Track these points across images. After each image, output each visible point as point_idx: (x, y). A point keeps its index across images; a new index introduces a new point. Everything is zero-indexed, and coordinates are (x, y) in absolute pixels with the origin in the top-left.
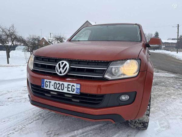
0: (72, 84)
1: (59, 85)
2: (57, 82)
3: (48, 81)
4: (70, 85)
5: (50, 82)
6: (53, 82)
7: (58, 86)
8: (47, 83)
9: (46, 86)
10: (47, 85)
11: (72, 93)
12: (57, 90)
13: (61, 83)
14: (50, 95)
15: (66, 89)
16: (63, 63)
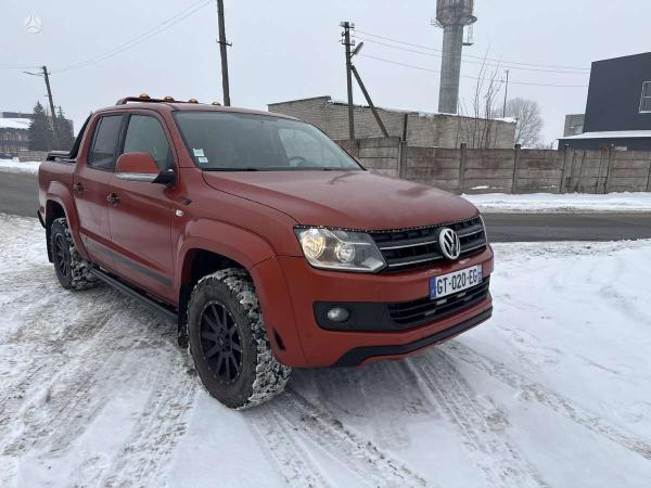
0: (472, 268)
1: (459, 278)
2: (456, 274)
3: (442, 277)
4: (472, 271)
5: (445, 279)
6: (450, 276)
7: (458, 281)
8: (441, 284)
9: (440, 290)
10: (441, 288)
11: (474, 284)
12: (457, 290)
13: (461, 272)
14: (433, 311)
15: (467, 281)
16: (450, 233)
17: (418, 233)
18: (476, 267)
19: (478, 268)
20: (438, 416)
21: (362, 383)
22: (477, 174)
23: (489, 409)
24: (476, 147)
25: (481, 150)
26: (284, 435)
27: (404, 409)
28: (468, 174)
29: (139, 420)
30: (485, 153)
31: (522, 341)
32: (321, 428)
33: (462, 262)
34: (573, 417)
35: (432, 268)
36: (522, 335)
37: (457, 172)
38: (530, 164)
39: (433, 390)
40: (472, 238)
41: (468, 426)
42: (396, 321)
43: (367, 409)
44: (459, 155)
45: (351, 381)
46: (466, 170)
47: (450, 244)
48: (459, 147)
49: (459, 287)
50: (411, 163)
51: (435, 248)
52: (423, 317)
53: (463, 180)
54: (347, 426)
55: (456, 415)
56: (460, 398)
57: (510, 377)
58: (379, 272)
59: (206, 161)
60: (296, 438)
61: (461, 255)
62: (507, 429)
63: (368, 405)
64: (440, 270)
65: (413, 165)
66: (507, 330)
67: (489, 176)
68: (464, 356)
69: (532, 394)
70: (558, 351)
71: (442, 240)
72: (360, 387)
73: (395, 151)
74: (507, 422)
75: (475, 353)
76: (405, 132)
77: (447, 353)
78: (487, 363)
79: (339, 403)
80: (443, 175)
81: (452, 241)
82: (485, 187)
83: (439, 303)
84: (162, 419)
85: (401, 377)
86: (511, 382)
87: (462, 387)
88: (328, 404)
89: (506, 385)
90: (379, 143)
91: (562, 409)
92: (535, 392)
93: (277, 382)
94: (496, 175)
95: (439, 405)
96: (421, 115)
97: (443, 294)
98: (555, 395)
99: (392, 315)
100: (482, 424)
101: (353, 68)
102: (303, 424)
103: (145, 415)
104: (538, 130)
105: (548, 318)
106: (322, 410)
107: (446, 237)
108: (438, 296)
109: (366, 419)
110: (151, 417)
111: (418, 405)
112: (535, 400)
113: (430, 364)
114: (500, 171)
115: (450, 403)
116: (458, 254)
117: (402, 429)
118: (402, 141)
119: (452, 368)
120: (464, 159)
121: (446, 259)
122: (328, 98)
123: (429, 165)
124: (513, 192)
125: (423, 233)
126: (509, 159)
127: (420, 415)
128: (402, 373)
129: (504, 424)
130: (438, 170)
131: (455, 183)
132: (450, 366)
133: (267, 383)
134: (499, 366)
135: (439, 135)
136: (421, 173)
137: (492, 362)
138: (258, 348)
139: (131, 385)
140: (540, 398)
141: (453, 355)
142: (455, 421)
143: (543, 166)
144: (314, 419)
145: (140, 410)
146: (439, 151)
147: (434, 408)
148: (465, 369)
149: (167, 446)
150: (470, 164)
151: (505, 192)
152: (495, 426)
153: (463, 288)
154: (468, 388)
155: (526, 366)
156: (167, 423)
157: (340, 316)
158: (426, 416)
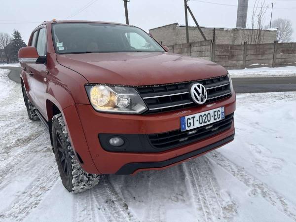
0: (217, 110)
1: (205, 116)
2: (202, 114)
3: (190, 117)
4: (216, 111)
5: (193, 118)
6: (197, 116)
7: (204, 118)
8: (189, 121)
9: (189, 125)
10: (190, 123)
11: (218, 120)
12: (203, 124)
13: (206, 113)
14: (186, 139)
15: (212, 119)
16: (199, 86)
17: (176, 87)
18: (220, 109)
19: (222, 110)
20: (190, 205)
21: (151, 178)
22: (253, 57)
23: (227, 200)
24: (252, 43)
25: (255, 45)
26: (91, 213)
27: (170, 198)
28: (248, 58)
29: (19, 196)
30: (258, 46)
31: (260, 152)
32: (115, 209)
33: (209, 106)
34: (285, 210)
35: (184, 110)
36: (260, 148)
37: (242, 57)
38: (283, 51)
39: (194, 185)
40: (220, 89)
41: (208, 213)
42: (156, 146)
43: (148, 197)
44: (243, 48)
45: (146, 176)
46: (247, 55)
47: (199, 94)
48: (243, 43)
49: (205, 122)
50: (217, 53)
51: (188, 97)
52: (178, 142)
53: (245, 60)
54: (130, 209)
55: (202, 204)
56: (210, 191)
57: (247, 177)
58: (143, 114)
59: (63, 49)
60: (97, 215)
61: (207, 101)
62: (235, 218)
63: (150, 194)
64: (190, 111)
65: (218, 54)
66: (252, 145)
67: (260, 58)
68: (220, 162)
69: (259, 191)
70: (283, 160)
71: (193, 91)
72: (149, 181)
73: (209, 47)
74: (236, 213)
75: (228, 160)
76: (214, 38)
77: (210, 159)
78: (233, 167)
79: (132, 192)
80: (235, 58)
81: (200, 91)
82: (258, 64)
83: (190, 133)
84: (31, 196)
85: (176, 175)
86: (246, 182)
87: (212, 183)
88: (126, 192)
89: (242, 183)
90: (201, 44)
91: (279, 204)
92: (262, 190)
93: (89, 180)
94: (264, 57)
95: (194, 197)
96: (225, 29)
97: (192, 127)
98: (275, 192)
99: (153, 142)
100: (219, 212)
101: (188, 7)
102: (106, 205)
103: (24, 193)
104: (290, 35)
105: (280, 137)
106: (121, 196)
107: (195, 89)
108: (187, 129)
109: (143, 204)
110: (26, 195)
111: (181, 195)
112: (260, 196)
113: (197, 167)
114: (266, 55)
115: (202, 195)
116: (205, 101)
117: (164, 213)
118: (212, 42)
119: (210, 170)
120: (246, 50)
121: (195, 104)
122: (177, 24)
123: (227, 54)
124: (273, 66)
125: (179, 87)
126: (271, 49)
127: (179, 204)
128: (178, 172)
129: (234, 213)
130: (232, 57)
131: (241, 62)
132: (209, 168)
133: (82, 181)
134: (241, 169)
135: (235, 39)
136: (223, 58)
137: (237, 167)
138: (72, 161)
139: (26, 174)
140: (264, 194)
141: (213, 161)
142: (201, 209)
143: (290, 52)
144: (113, 202)
145: (23, 190)
146: (232, 47)
147: (189, 199)
148: (218, 171)
149: (24, 215)
150: (249, 52)
151: (268, 66)
152: (228, 215)
153: (208, 123)
154: (216, 184)
155: (258, 170)
156: (33, 199)
157: (119, 142)
158: (183, 205)
